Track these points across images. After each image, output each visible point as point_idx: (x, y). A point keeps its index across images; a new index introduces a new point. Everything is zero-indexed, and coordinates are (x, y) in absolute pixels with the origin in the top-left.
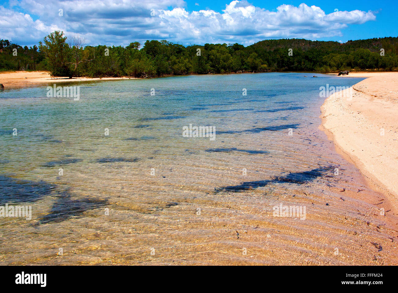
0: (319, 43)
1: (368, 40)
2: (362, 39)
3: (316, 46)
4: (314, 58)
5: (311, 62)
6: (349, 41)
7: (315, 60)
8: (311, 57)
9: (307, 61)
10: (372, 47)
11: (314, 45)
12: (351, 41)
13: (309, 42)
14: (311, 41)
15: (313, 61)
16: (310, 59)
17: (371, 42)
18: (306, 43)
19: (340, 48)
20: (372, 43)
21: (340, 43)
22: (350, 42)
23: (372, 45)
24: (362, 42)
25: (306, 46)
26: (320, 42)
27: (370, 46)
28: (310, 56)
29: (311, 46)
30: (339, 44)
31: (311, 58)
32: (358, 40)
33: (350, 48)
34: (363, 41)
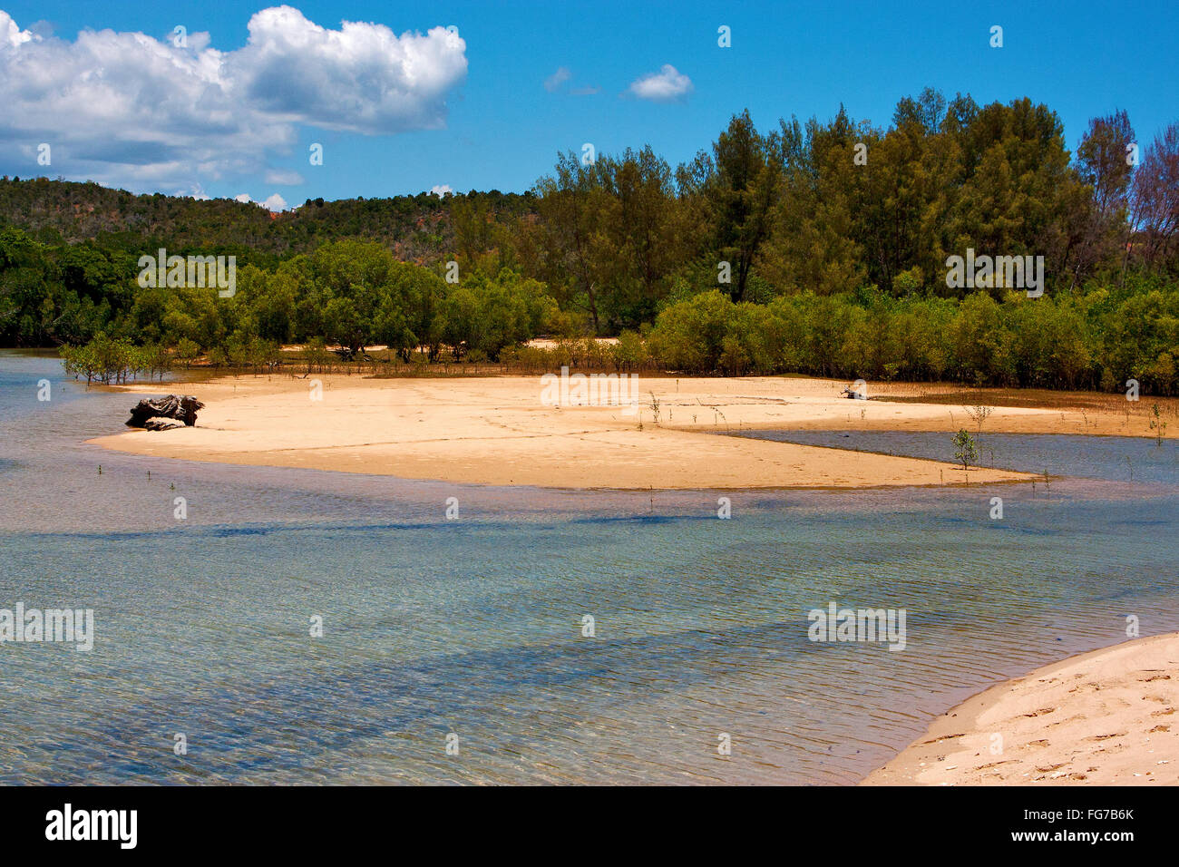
0: (170, 206)
1: (396, 201)
2: (367, 197)
3: (154, 220)
4: (113, 282)
5: (97, 302)
6: (309, 202)
7: (118, 288)
8: (98, 274)
9: (73, 294)
10: (413, 234)
11: (144, 212)
12: (320, 202)
13: (121, 200)
14: (128, 194)
15: (110, 295)
16: (93, 282)
17: (408, 213)
18: (106, 203)
19: (267, 236)
20: (415, 218)
21: (267, 210)
22: (314, 209)
23: (415, 225)
24: (370, 209)
25: (103, 216)
26: (174, 202)
27: (403, 230)
28: (94, 269)
29: (130, 217)
30: (266, 213)
31: (97, 279)
32: (351, 201)
33: (315, 235)
34: (373, 206)
